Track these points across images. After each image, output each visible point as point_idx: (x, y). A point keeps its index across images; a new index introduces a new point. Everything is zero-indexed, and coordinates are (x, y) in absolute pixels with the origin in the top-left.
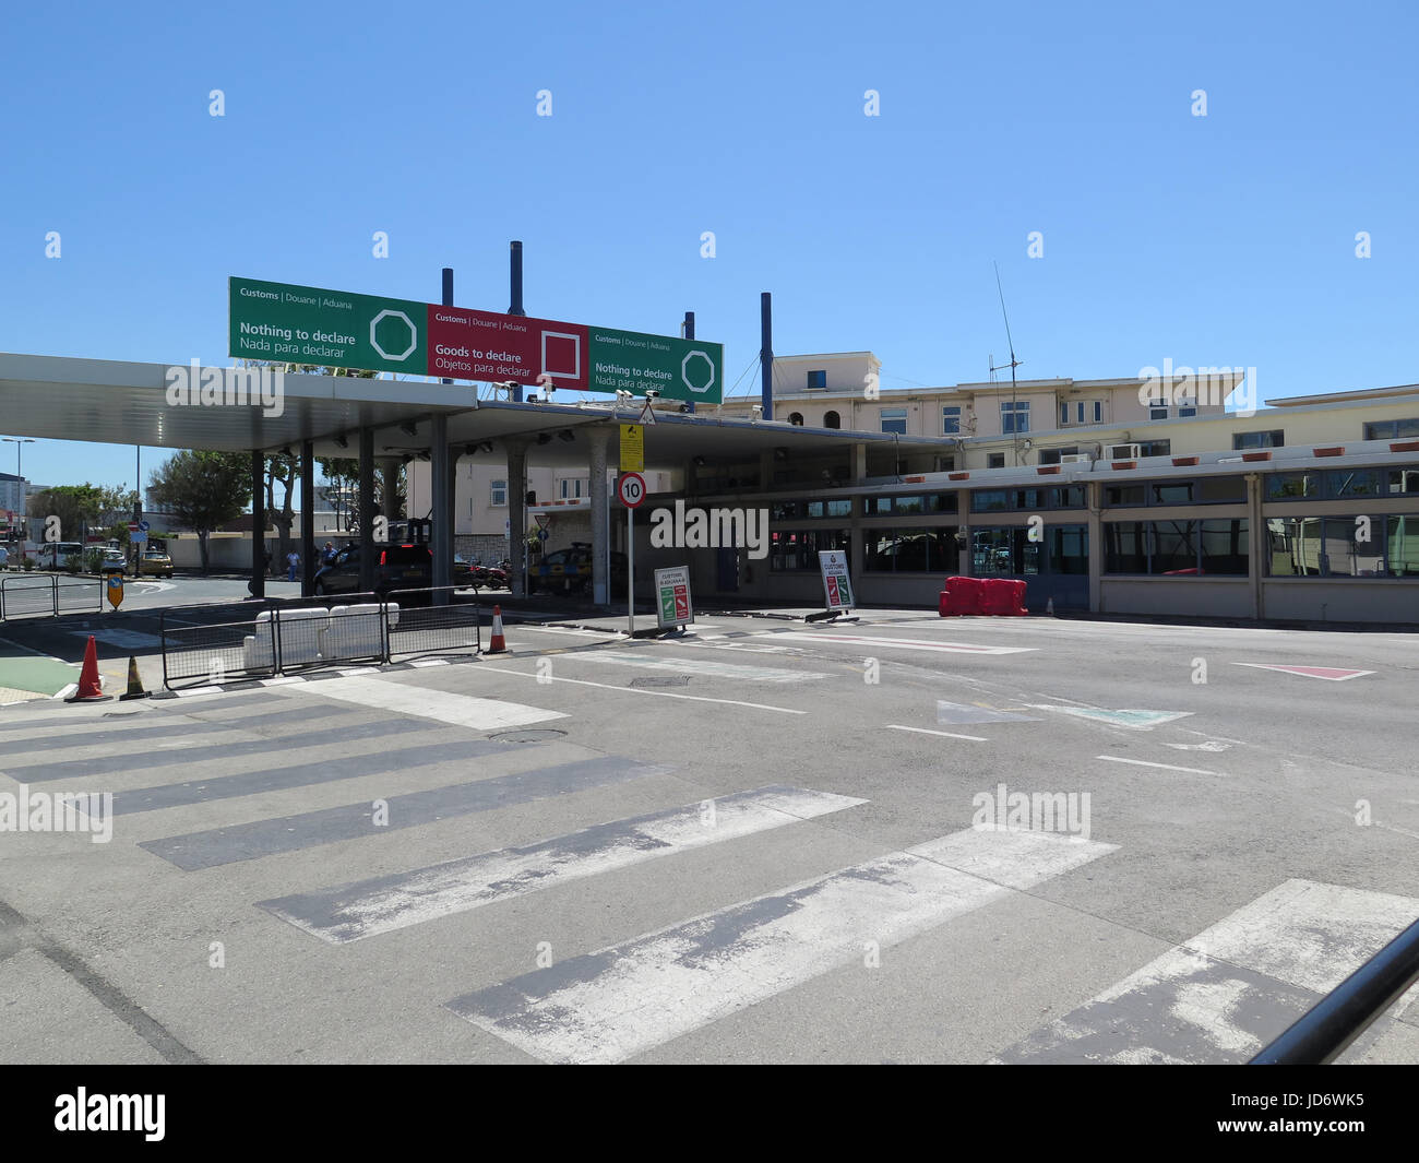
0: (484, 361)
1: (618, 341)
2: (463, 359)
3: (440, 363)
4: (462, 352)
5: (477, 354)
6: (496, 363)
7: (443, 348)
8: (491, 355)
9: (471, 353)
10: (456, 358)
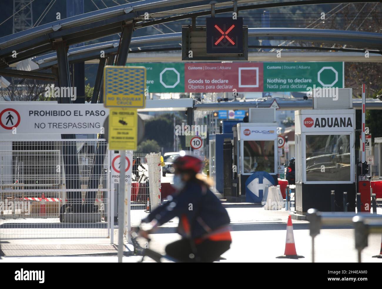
0: (211, 84)
1: (280, 68)
2: (201, 84)
3: (190, 87)
4: (201, 81)
5: (207, 81)
6: (216, 85)
7: (192, 81)
8: (214, 81)
9: (204, 82)
10: (197, 84)
